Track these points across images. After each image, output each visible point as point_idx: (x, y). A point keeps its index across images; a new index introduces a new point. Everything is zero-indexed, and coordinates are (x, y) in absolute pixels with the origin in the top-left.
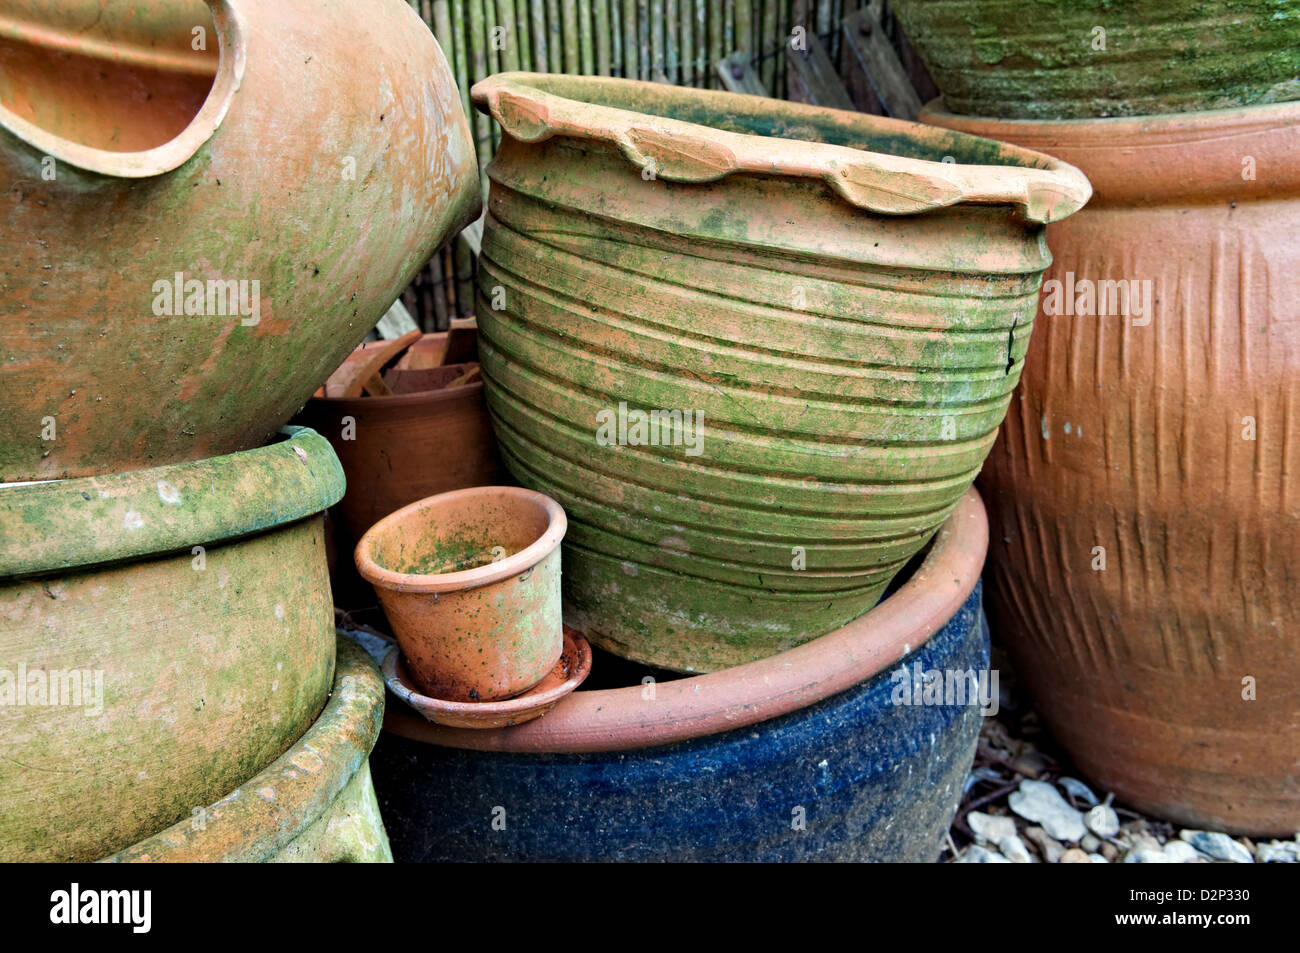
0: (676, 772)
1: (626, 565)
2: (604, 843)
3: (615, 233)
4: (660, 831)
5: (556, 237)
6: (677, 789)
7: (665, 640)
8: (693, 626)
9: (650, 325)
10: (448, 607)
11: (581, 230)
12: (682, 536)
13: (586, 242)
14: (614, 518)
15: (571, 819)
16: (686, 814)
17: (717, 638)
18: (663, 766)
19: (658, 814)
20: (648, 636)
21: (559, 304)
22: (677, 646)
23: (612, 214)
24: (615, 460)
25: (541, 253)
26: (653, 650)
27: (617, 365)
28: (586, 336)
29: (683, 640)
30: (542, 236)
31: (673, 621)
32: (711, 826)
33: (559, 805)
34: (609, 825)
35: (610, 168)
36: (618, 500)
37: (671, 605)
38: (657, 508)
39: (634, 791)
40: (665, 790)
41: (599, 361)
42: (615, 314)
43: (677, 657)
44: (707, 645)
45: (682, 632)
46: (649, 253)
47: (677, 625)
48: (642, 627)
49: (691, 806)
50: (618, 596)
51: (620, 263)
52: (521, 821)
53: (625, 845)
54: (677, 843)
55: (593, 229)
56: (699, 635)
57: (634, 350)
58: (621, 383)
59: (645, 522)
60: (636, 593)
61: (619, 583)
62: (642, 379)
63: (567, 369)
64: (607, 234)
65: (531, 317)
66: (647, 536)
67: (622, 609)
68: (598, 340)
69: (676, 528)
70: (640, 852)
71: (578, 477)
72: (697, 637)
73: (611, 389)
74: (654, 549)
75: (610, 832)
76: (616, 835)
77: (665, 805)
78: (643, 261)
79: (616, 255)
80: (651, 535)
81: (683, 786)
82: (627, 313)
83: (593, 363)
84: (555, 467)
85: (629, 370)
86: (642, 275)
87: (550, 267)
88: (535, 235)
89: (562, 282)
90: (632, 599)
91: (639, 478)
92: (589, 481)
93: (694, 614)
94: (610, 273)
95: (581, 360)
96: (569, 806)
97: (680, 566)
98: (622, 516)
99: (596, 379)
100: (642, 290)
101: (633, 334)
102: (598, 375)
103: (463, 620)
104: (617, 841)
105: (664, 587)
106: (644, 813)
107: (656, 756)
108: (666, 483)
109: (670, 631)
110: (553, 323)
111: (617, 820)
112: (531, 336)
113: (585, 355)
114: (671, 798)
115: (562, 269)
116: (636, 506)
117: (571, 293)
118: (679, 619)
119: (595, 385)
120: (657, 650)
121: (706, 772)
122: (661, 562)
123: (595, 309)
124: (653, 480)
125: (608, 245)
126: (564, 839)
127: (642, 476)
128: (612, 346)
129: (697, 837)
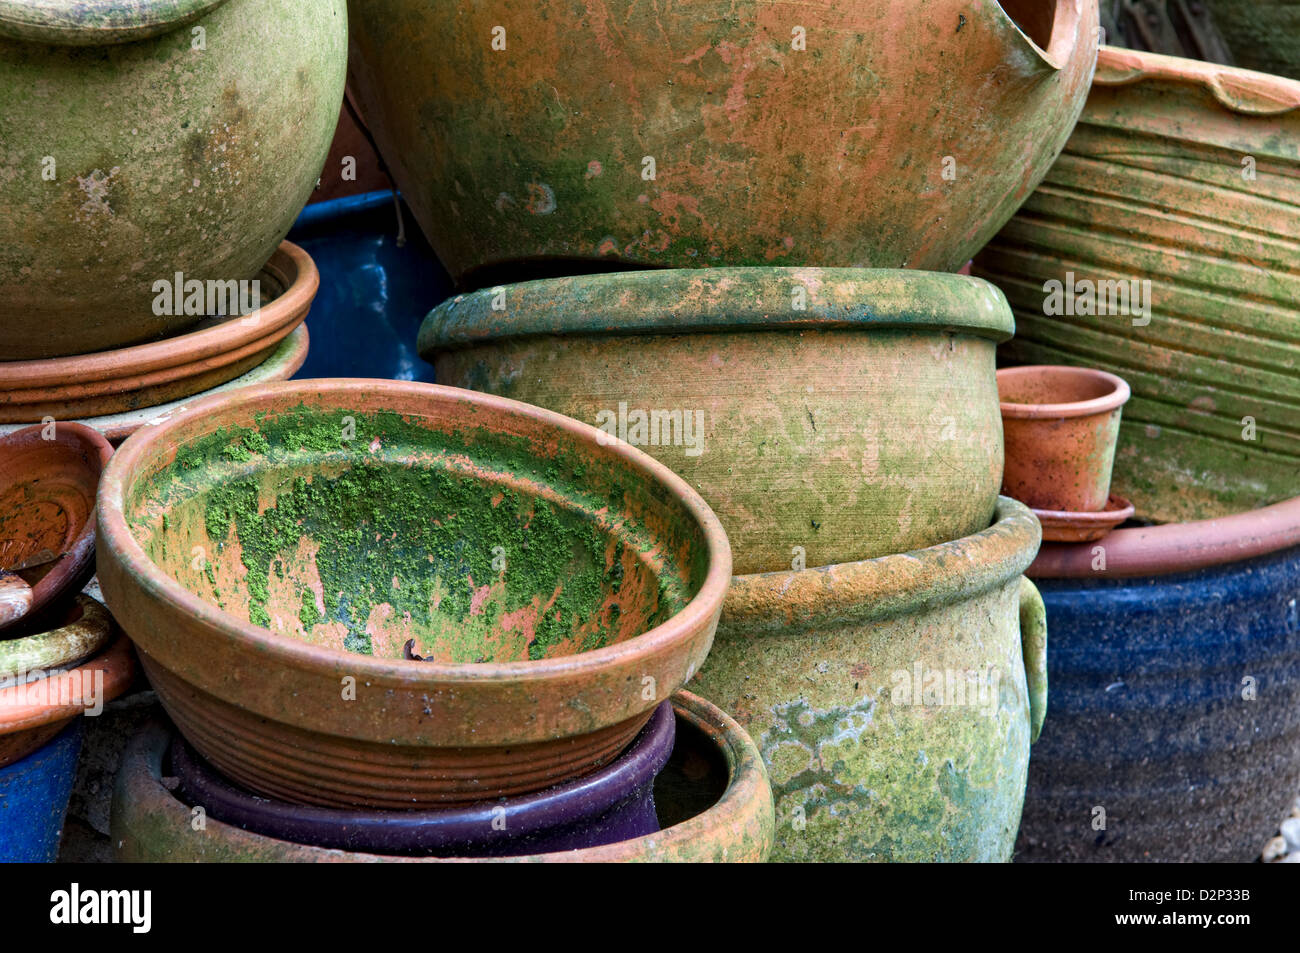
0: (1194, 595)
1: (1150, 428)
2: (1131, 659)
3: (1189, 152)
4: (1176, 648)
5: (1129, 157)
6: (1194, 610)
7: (1168, 498)
8: (1196, 483)
9: (1216, 221)
10: (1065, 431)
11: (1156, 150)
12: (1212, 396)
13: (1160, 160)
14: (1155, 383)
15: (1106, 637)
16: (1197, 634)
17: (1212, 494)
18: (1184, 590)
19: (1177, 633)
20: (1153, 494)
21: (1131, 208)
22: (1177, 503)
23: (1191, 137)
24: (1170, 331)
25: (1112, 170)
26: (1155, 507)
27: (1182, 254)
28: (1156, 231)
29: (1184, 497)
30: (1114, 157)
31: (1180, 479)
32: (1215, 646)
33: (1097, 626)
34: (1137, 643)
35: (1185, 105)
36: (1165, 365)
37: (1181, 465)
38: (1199, 371)
39: (1161, 611)
40: (1185, 611)
41: (1166, 251)
42: (1186, 214)
43: (1176, 513)
44: (1202, 502)
45: (1185, 490)
46: (1217, 168)
47: (1181, 483)
48: (1150, 486)
49: (1201, 627)
50: (1135, 458)
51: (1193, 175)
52: (1061, 642)
53: (1149, 660)
54: (1189, 660)
55: (1170, 150)
56: (1198, 492)
57: (1201, 241)
58: (1186, 268)
59: (1183, 384)
60: (1152, 454)
61: (1139, 445)
62: (1205, 264)
63: (1135, 259)
64: (1182, 154)
65: (1099, 220)
66: (1180, 398)
67: (1135, 470)
68: (1169, 234)
69: (1210, 389)
70: (1160, 667)
71: (1129, 349)
72: (1196, 494)
73: (1176, 272)
74: (1181, 410)
75: (1137, 648)
76: (1142, 651)
77: (1183, 626)
78: (1213, 173)
79: (1189, 170)
80: (1185, 396)
81: (1199, 609)
82: (1197, 212)
83: (1161, 253)
84: (1105, 343)
85: (1194, 257)
86: (1211, 184)
87: (1121, 181)
88: (1105, 157)
89: (1134, 191)
90: (1147, 460)
91: (1189, 345)
92: (1138, 352)
93: (1199, 471)
94: (1181, 182)
95: (1149, 251)
96: (1106, 625)
97: (1201, 426)
98: (1164, 381)
99: (1163, 265)
100: (1211, 195)
101: (1202, 229)
102: (1164, 261)
103: (1072, 445)
104: (1142, 657)
105: (1179, 447)
106: (1165, 632)
107: (1178, 582)
108: (1211, 348)
109: (1174, 489)
110: (1125, 223)
111: (1144, 638)
112: (1095, 236)
113: (1153, 248)
114: (1187, 619)
115: (1138, 182)
116: (1180, 369)
117: (1146, 199)
118: (1184, 477)
119: (1161, 270)
120: (1159, 506)
121: (1215, 598)
122: (1185, 422)
123: (1165, 210)
124: (1201, 347)
125: (1181, 162)
126: (1097, 656)
127: (1193, 343)
128: (1182, 238)
129: (1204, 654)
